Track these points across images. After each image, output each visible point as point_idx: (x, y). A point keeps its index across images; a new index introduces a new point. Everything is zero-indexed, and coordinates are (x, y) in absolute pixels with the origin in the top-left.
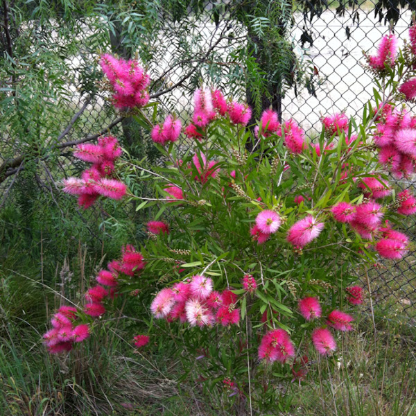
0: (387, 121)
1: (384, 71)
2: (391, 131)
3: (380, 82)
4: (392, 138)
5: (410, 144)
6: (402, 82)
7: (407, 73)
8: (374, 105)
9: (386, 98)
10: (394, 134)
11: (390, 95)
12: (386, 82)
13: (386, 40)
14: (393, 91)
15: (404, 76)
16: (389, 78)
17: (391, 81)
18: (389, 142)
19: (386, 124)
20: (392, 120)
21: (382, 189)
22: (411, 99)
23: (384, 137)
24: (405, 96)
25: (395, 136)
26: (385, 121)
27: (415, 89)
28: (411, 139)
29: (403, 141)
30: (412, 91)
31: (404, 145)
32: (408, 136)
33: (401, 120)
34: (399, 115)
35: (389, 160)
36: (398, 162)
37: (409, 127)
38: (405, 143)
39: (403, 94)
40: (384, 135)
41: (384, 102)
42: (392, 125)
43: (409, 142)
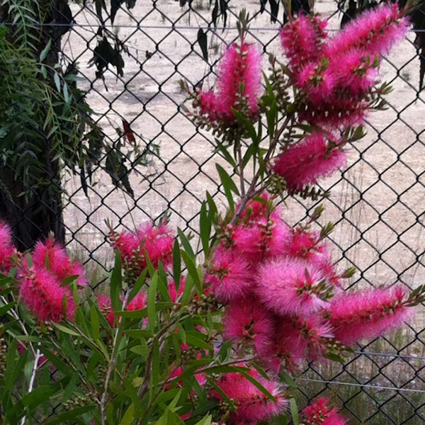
0: (236, 242)
1: (236, 126)
3: (231, 149)
4: (248, 280)
5: (287, 294)
6: (278, 151)
7: (286, 131)
10: (254, 270)
12: (244, 150)
13: (235, 55)
14: (261, 172)
15: (281, 137)
16: (250, 141)
17: (254, 149)
18: (244, 289)
19: (234, 247)
20: (246, 239)
21: (265, 399)
22: (301, 190)
23: (231, 278)
24: (285, 182)
25: (254, 276)
26: (230, 241)
27: (305, 166)
28: (288, 281)
29: (273, 287)
30: (300, 169)
31: (275, 295)
32: (281, 273)
33: (268, 237)
34: (263, 227)
35: (247, 332)
36: (266, 334)
37: (288, 252)
38: (276, 290)
39: (280, 177)
40: (229, 274)
41: (246, 197)
42: (248, 250)
43: (284, 287)
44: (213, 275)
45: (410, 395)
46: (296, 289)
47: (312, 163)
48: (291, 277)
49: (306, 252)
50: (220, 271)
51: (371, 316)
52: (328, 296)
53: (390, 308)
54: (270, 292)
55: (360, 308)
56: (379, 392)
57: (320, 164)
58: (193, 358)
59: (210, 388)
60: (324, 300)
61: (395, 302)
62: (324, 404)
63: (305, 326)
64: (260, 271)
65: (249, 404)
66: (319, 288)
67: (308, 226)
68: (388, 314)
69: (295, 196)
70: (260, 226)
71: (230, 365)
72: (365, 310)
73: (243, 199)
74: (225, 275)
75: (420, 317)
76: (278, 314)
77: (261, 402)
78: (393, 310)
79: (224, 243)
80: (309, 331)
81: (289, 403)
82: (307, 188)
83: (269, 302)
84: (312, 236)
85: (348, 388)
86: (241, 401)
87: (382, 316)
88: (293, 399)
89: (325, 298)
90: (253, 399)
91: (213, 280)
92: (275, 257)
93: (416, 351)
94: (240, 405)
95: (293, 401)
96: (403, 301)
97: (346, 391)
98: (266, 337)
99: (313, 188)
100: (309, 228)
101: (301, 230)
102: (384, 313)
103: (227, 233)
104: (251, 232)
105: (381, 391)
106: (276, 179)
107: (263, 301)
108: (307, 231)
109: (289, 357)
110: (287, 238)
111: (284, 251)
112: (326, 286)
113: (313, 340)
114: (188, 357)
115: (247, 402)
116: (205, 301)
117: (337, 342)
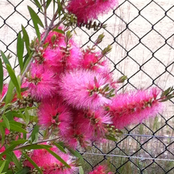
0: (46, 59)
2: (51, 75)
5: (82, 94)
8: (32, 35)
9: (49, 22)
10: (58, 78)
11: (55, 18)
14: (58, 11)
18: (52, 91)
19: (45, 63)
20: (53, 57)
21: (62, 167)
22: (86, 23)
23: (43, 84)
24: (76, 18)
25: (59, 82)
26: (41, 58)
27: (90, 6)
28: (83, 85)
29: (72, 90)
30: (86, 9)
31: (73, 95)
32: (78, 80)
33: (67, 56)
34: (64, 49)
35: (54, 120)
36: (67, 122)
37: (81, 66)
38: (74, 92)
39: (72, 14)
40: (42, 81)
41: (48, 29)
42: (53, 65)
43: (80, 90)
44: (31, 82)
45: (164, 163)
46: (88, 91)
47: (94, 5)
48: (84, 83)
49: (93, 66)
50: (35, 79)
51: (135, 109)
52: (111, 96)
53: (148, 103)
54: (70, 93)
55: (128, 104)
56: (142, 161)
57: (100, 5)
58: (13, 140)
59: (24, 160)
60: (108, 98)
61: (152, 98)
62: (102, 170)
63: (93, 116)
64: (62, 79)
65: (51, 171)
66: (105, 90)
67: (94, 48)
68: (147, 107)
69: (82, 27)
70: (61, 48)
71: (38, 144)
72: (131, 105)
73: (47, 30)
74: (39, 82)
75: (170, 109)
76: (75, 108)
77: (59, 169)
78: (151, 105)
79: (38, 60)
80: (96, 120)
81: (78, 169)
82: (91, 22)
83: (69, 100)
84: (96, 55)
85: (120, 159)
86: (46, 168)
87: (143, 108)
88: (81, 166)
89: (108, 96)
90: (54, 167)
91: (31, 85)
92: (72, 69)
93: (168, 132)
94: (45, 171)
95: (81, 168)
96: (157, 99)
97: (119, 161)
98: (67, 124)
99: (95, 22)
100: (94, 49)
101: (89, 50)
102: (144, 107)
103: (40, 53)
104: (56, 52)
105: (144, 161)
106: (70, 16)
107: (65, 99)
108: (92, 51)
109: (82, 137)
110: (80, 56)
111: (78, 65)
112: (109, 88)
113: (98, 125)
114: (10, 139)
115: (50, 169)
116: (25, 100)
117: (112, 126)
